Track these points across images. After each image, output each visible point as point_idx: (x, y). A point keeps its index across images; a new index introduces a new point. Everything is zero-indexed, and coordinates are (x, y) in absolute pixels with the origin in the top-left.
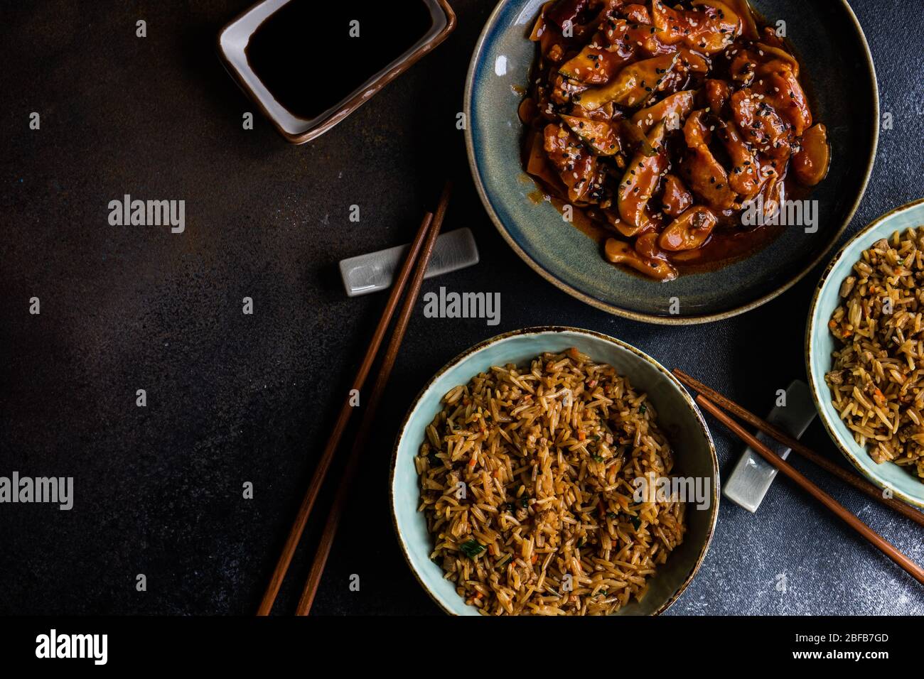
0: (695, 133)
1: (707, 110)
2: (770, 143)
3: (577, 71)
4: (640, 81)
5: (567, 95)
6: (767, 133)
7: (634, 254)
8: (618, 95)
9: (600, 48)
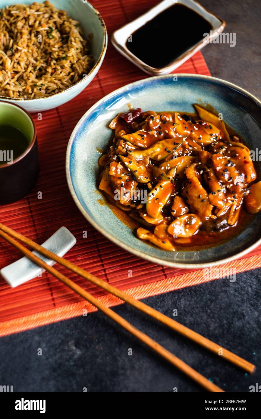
1: (200, 163)
2: (233, 182)
3: (132, 138)
4: (165, 148)
7: (153, 236)
8: (153, 154)
9: (145, 132)
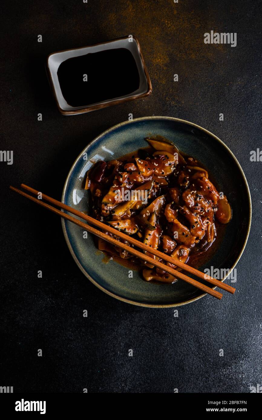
1: (173, 203)
2: (205, 211)
3: (110, 200)
6: (202, 207)
7: (157, 275)
8: (131, 206)
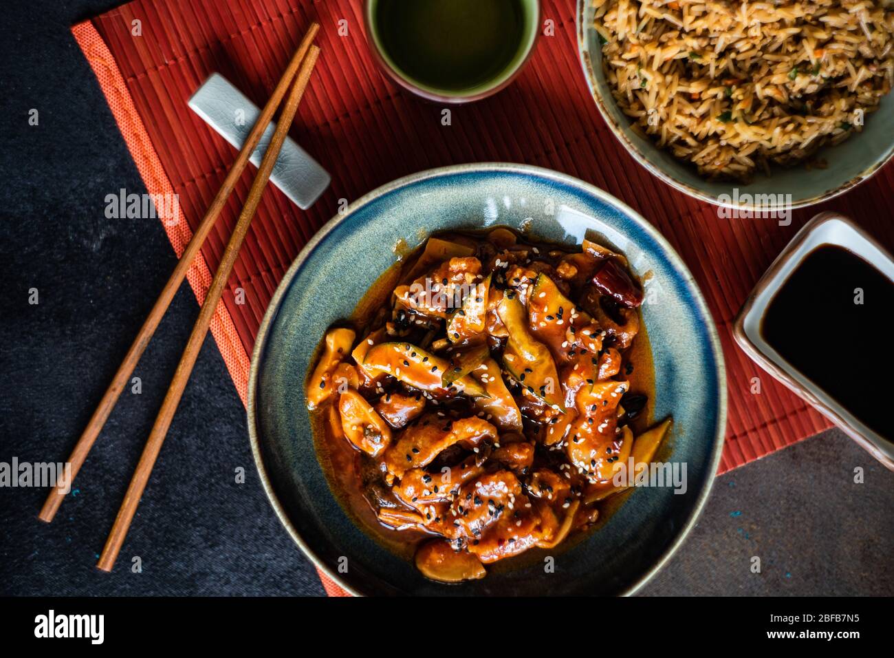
0: (470, 431)
1: (497, 445)
2: (459, 516)
3: (542, 295)
4: (532, 368)
5: (515, 283)
6: (470, 513)
7: (336, 362)
8: (516, 342)
9: (571, 321)
